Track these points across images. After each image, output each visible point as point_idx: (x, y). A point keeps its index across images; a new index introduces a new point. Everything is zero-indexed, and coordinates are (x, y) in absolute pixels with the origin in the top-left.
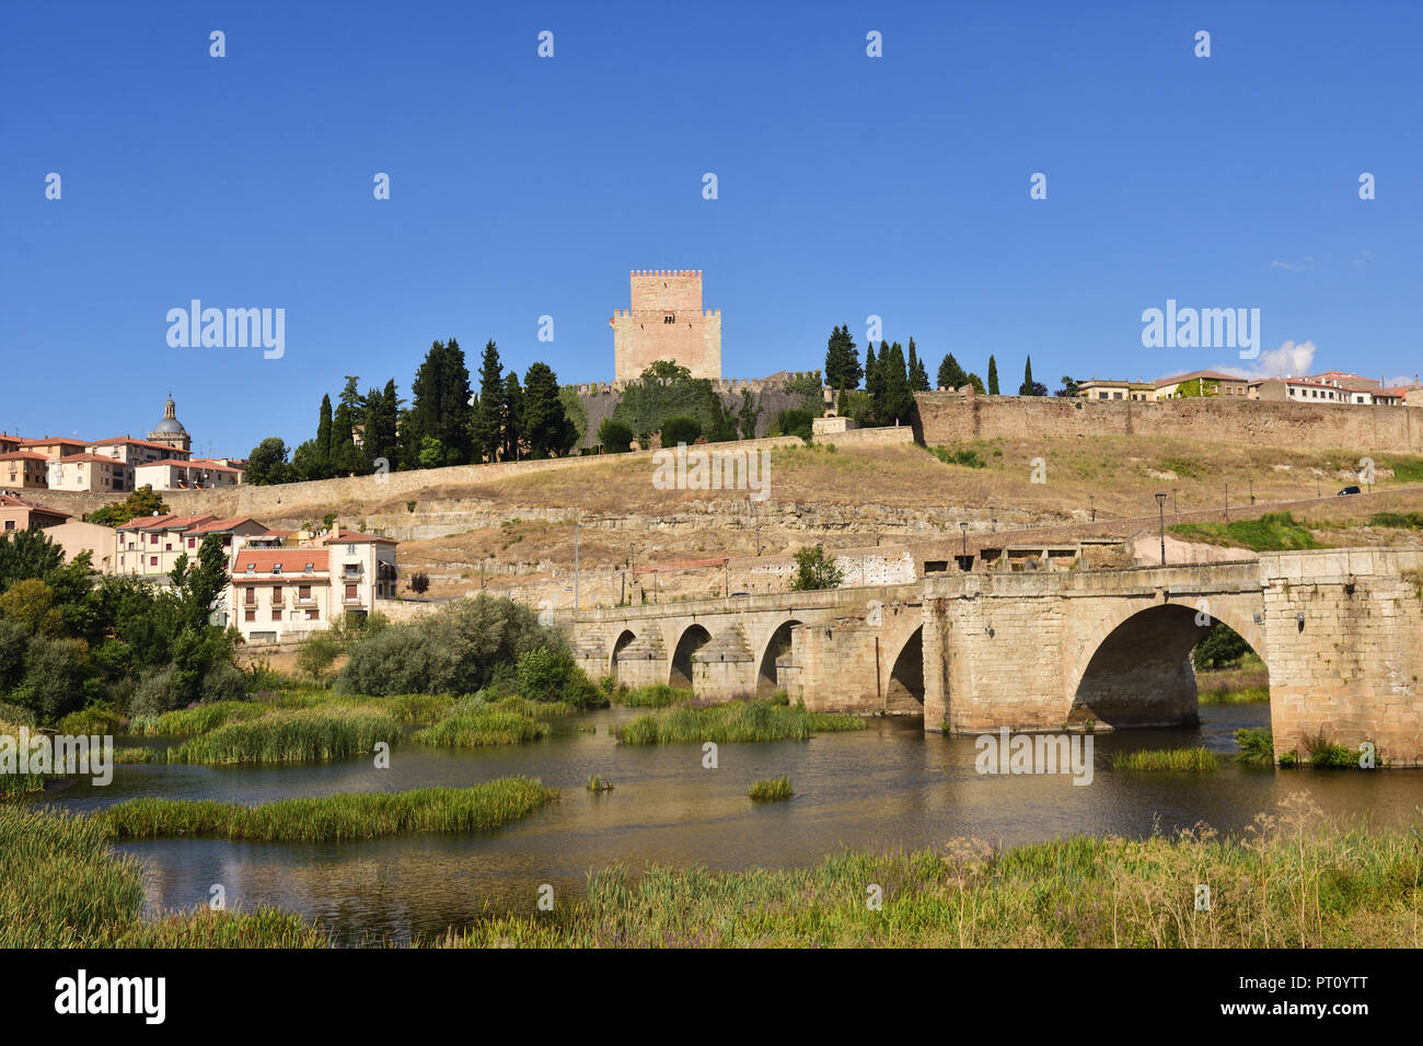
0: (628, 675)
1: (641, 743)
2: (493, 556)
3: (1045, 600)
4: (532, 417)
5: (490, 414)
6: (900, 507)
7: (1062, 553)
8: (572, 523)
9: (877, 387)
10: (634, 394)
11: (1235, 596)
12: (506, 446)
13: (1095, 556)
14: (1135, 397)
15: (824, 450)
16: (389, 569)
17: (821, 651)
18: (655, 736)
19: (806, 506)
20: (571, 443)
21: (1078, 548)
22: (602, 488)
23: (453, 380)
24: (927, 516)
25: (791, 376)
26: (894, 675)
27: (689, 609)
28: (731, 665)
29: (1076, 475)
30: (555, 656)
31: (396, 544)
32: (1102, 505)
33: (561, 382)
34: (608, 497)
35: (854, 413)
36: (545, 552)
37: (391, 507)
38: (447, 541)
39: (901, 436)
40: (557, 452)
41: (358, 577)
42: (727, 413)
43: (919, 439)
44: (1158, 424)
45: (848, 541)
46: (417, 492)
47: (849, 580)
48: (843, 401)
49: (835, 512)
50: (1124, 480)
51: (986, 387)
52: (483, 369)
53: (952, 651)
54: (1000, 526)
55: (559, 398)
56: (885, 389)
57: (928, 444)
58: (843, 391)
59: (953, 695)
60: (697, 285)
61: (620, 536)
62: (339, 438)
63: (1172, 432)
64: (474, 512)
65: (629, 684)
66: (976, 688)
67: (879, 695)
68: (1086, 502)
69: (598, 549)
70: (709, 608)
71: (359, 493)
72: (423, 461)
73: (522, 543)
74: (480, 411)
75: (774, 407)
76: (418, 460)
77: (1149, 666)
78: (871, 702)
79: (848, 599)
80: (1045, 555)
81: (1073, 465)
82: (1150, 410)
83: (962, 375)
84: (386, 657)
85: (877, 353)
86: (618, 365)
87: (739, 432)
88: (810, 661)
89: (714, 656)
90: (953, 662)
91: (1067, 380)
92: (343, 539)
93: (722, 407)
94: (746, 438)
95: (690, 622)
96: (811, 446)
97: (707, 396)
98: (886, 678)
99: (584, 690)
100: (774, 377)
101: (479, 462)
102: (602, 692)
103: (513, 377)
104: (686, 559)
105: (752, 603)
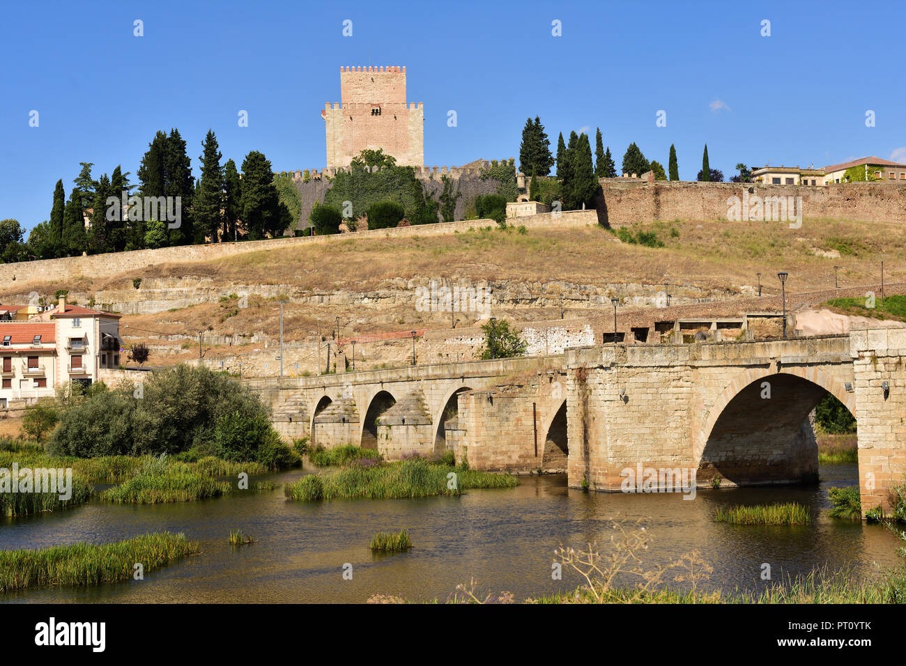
0: (324, 437)
1: (306, 500)
2: (211, 329)
3: (675, 369)
4: (249, 201)
5: (210, 198)
6: (583, 283)
7: (729, 325)
8: (284, 299)
9: (566, 174)
10: (344, 180)
11: (836, 367)
12: (225, 227)
13: (760, 328)
14: (806, 182)
15: (516, 231)
16: (113, 341)
17: (483, 415)
18: (321, 492)
19: (498, 283)
20: (286, 225)
21: (744, 320)
22: (312, 266)
23: (176, 167)
24: (607, 291)
25: (487, 163)
26: (549, 437)
27: (378, 377)
28: (411, 427)
29: (746, 254)
30: (250, 421)
31: (119, 317)
32: (768, 281)
33: (275, 169)
34: (317, 275)
35: (544, 198)
36: (259, 324)
37: (118, 283)
38: (170, 314)
39: (587, 218)
40: (272, 234)
41: (83, 348)
42: (428, 198)
43: (604, 222)
44: (824, 208)
45: (535, 314)
46: (143, 270)
47: (532, 350)
48: (535, 187)
49: (524, 288)
50: (790, 258)
51: (667, 174)
52: (203, 157)
53: (591, 416)
54: (674, 301)
55: (273, 184)
56: (573, 176)
57: (613, 226)
58: (534, 177)
59: (592, 456)
60: (402, 80)
61: (328, 310)
62: (71, 220)
63: (837, 214)
64: (194, 289)
65: (325, 445)
66: (611, 449)
67: (536, 455)
68: (754, 279)
69: (307, 323)
70: (394, 376)
71: (88, 271)
72: (148, 241)
73: (238, 317)
74: (201, 196)
75: (471, 192)
76: (143, 241)
77: (770, 429)
78: (529, 461)
79: (512, 369)
80: (714, 327)
81: (744, 245)
82: (817, 194)
83: (644, 163)
84: (92, 422)
85: (567, 142)
86: (329, 153)
87: (440, 216)
88: (473, 425)
89: (397, 419)
90: (592, 425)
91: (740, 166)
92: (67, 313)
93: (424, 193)
94: (446, 221)
95: (377, 389)
96: (504, 228)
97: (410, 183)
98: (542, 439)
99: (278, 451)
100: (472, 164)
101: (201, 242)
102: (294, 453)
103: (231, 165)
104: (387, 331)
105: (430, 372)
